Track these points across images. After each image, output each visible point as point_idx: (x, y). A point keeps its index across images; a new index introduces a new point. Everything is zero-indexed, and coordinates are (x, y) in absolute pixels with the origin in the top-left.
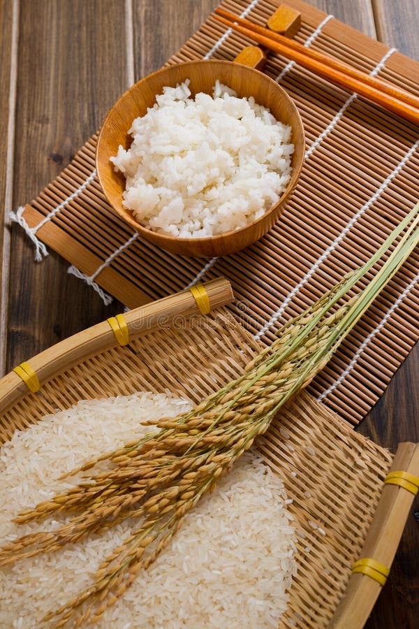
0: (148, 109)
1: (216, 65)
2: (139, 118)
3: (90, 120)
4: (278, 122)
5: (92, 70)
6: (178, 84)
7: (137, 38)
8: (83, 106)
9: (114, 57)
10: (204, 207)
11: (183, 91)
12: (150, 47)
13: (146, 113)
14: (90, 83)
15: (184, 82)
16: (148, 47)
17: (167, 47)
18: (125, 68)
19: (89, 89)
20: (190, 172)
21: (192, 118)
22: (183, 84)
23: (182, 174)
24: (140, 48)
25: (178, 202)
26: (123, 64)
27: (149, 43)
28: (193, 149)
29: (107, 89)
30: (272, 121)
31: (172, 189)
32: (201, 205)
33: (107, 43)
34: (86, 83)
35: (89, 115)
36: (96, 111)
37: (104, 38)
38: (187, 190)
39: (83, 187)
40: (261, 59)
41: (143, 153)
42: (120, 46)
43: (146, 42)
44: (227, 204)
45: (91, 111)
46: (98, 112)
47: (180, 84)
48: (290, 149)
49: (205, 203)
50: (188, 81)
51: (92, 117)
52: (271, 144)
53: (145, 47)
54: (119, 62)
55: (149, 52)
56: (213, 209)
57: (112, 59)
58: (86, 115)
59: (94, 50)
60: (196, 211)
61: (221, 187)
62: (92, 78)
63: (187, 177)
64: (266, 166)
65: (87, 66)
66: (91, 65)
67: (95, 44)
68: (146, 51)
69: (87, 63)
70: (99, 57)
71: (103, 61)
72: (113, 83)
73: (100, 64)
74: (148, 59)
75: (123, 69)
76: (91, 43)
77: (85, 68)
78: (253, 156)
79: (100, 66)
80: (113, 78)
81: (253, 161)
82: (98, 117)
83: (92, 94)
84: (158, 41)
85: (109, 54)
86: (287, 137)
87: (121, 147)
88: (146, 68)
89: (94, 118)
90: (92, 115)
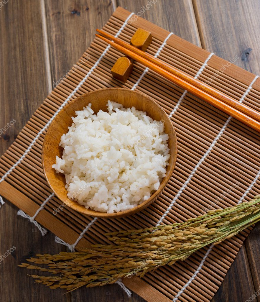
0: (69, 128)
1: (106, 91)
2: (64, 134)
3: (25, 110)
4: (154, 121)
5: (24, 77)
6: (84, 108)
7: (51, 53)
8: (20, 102)
9: (38, 67)
10: (121, 187)
11: (88, 111)
12: (60, 59)
13: (68, 130)
14: (24, 86)
15: (88, 105)
16: (59, 59)
17: (71, 58)
18: (45, 74)
19: (23, 90)
20: (107, 168)
21: (99, 129)
22: (87, 106)
23: (102, 169)
24: (54, 60)
25: (103, 188)
26: (44, 72)
27: (59, 57)
28: (105, 151)
29: (34, 89)
30: (150, 120)
31: (98, 181)
32: (118, 187)
33: (33, 58)
34: (21, 86)
35: (25, 107)
36: (28, 104)
37: (31, 55)
38: (108, 180)
39: (24, 156)
40: (129, 65)
41: (73, 159)
42: (41, 59)
43: (57, 56)
44: (135, 184)
45: (26, 105)
46: (30, 104)
47: (86, 107)
48: (166, 137)
49: (121, 184)
50: (90, 105)
51: (26, 108)
52: (153, 137)
53: (57, 59)
54: (41, 71)
55: (59, 63)
56: (126, 187)
57: (37, 68)
58: (22, 107)
59: (25, 63)
60: (116, 191)
61: (128, 172)
62: (25, 81)
63: (106, 171)
64: (153, 151)
65: (21, 74)
66: (24, 74)
67: (25, 59)
68: (58, 62)
69: (21, 72)
70: (28, 67)
71: (31, 70)
72: (38, 84)
73: (29, 72)
74: (59, 67)
75: (44, 75)
76: (23, 59)
77: (20, 76)
78: (144, 147)
79: (30, 74)
80: (38, 81)
81: (145, 151)
82: (30, 108)
83: (26, 93)
84: (65, 55)
85: (35, 65)
86: (162, 130)
87: (57, 157)
88: (59, 73)
89: (28, 109)
90: (27, 107)
